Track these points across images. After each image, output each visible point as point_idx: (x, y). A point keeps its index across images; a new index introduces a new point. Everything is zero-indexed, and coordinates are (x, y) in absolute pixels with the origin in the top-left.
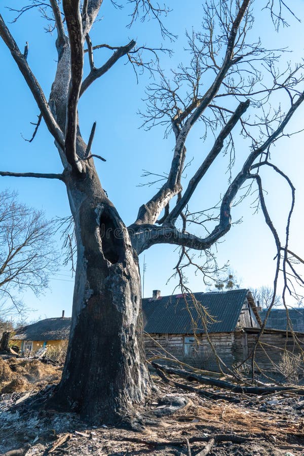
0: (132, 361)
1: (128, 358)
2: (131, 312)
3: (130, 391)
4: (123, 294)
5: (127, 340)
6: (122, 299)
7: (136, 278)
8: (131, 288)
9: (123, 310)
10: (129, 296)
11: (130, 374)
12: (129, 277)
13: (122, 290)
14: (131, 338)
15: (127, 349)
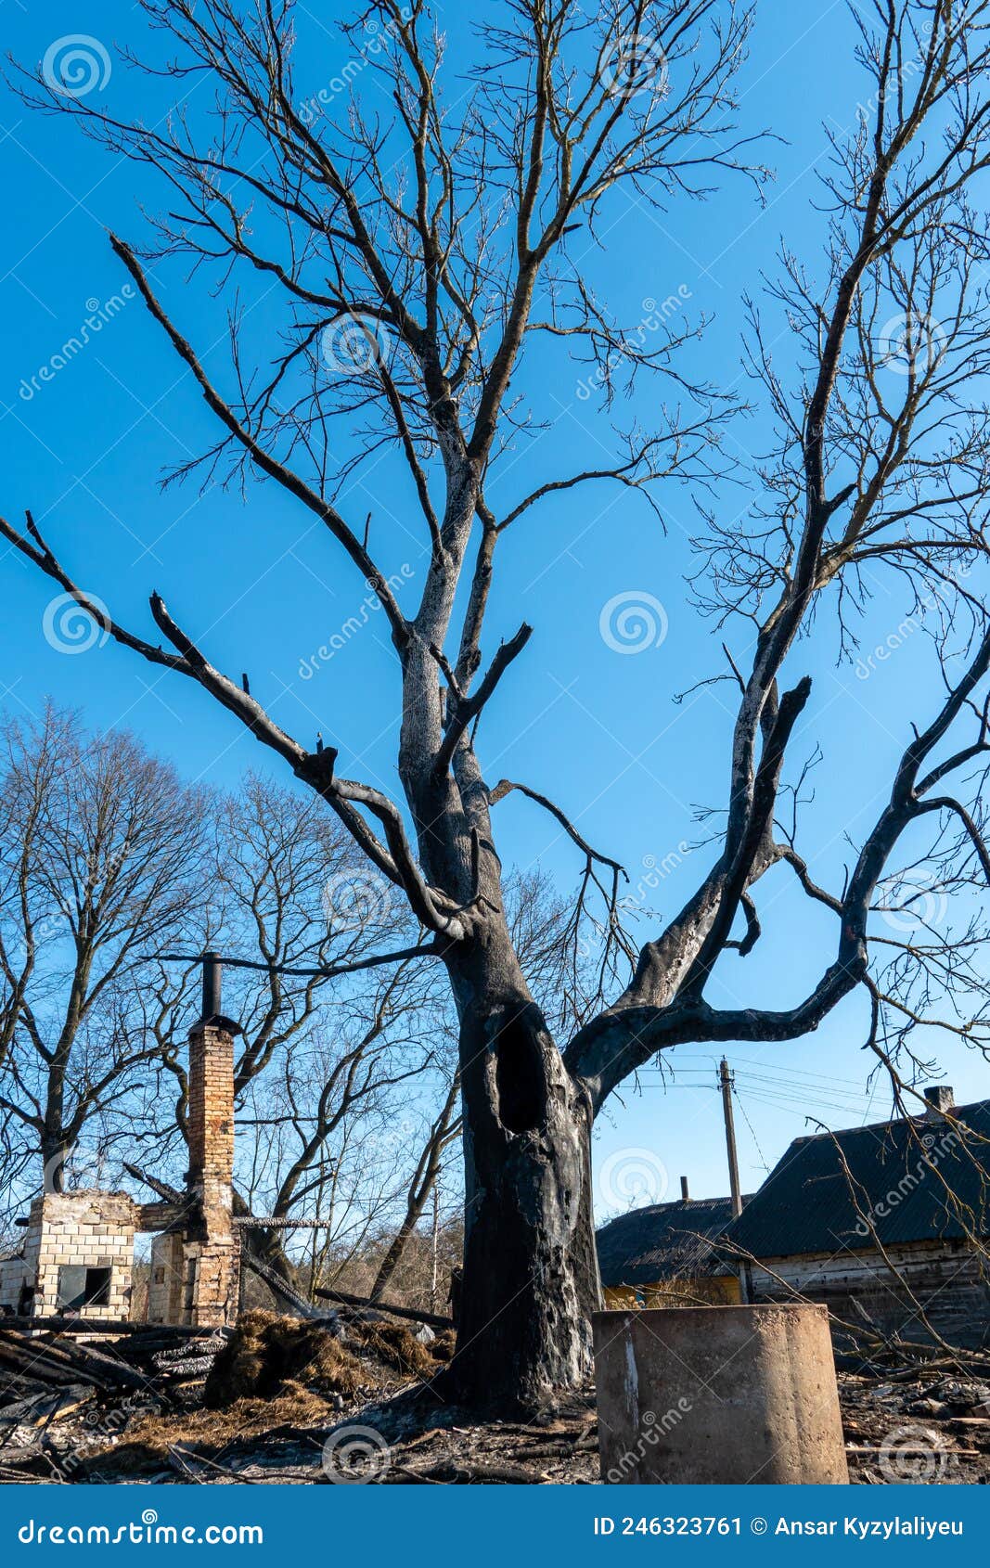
0: (556, 1315)
1: (546, 1310)
2: (557, 1224)
3: (549, 1368)
4: (539, 1190)
5: (546, 1277)
6: (535, 1202)
7: (569, 1154)
8: (557, 1176)
9: (539, 1221)
10: (553, 1193)
11: (550, 1337)
12: (552, 1155)
13: (536, 1184)
14: (554, 1274)
15: (547, 1294)
